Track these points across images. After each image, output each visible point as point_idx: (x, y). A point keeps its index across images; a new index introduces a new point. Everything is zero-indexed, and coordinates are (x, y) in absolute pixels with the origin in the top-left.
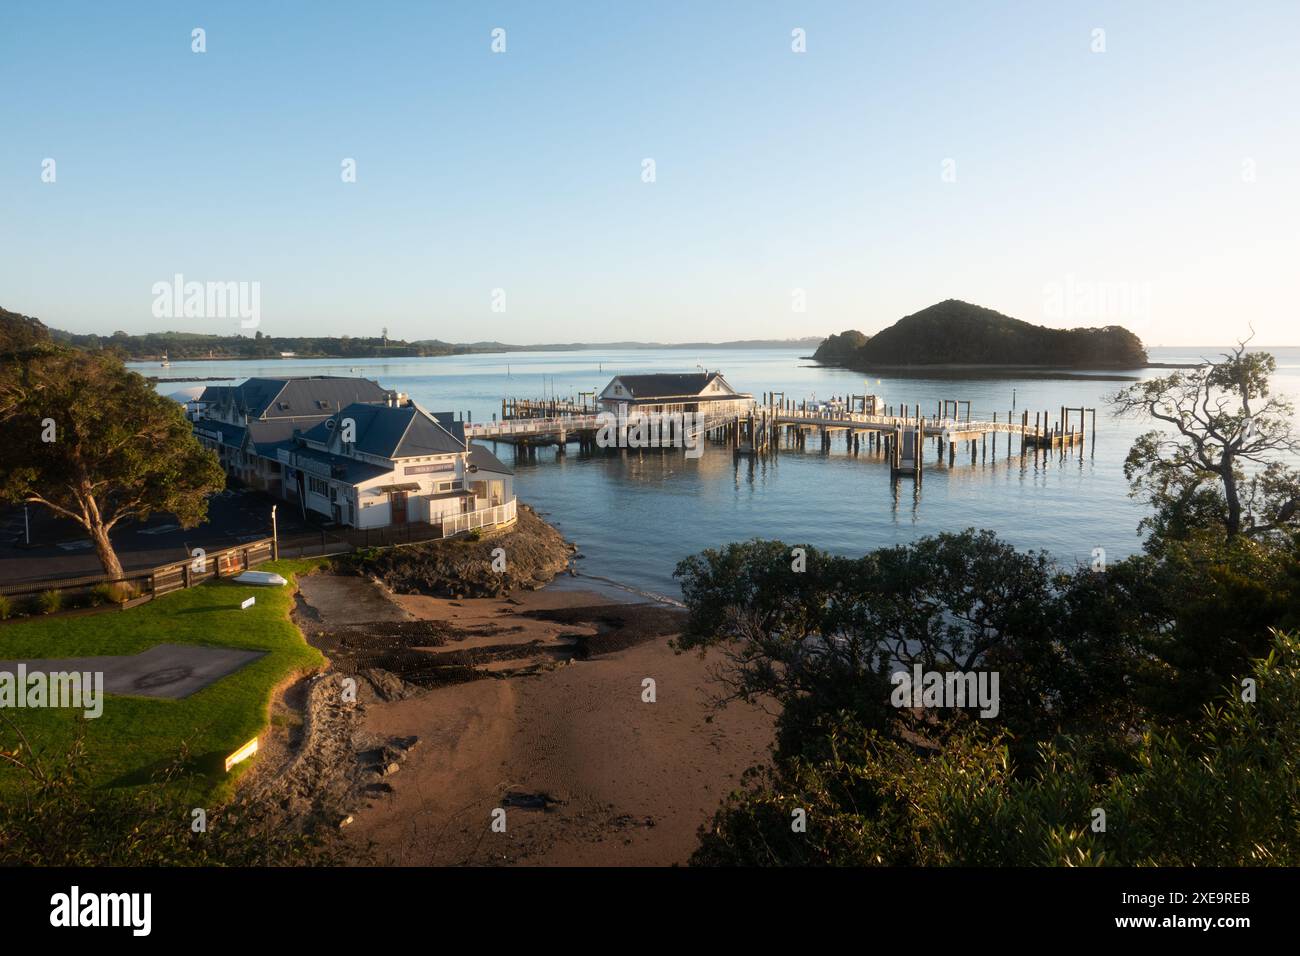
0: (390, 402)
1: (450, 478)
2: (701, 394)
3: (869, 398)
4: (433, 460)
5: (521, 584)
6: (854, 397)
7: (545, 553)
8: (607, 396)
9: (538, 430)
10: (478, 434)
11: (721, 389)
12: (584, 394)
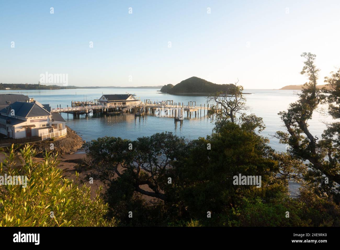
0: (28, 101)
1: (46, 123)
2: (127, 100)
3: (171, 101)
4: (40, 118)
5: (66, 153)
6: (168, 101)
7: (75, 144)
8: (101, 100)
9: (80, 110)
10: (62, 111)
11: (132, 98)
12: (95, 100)
